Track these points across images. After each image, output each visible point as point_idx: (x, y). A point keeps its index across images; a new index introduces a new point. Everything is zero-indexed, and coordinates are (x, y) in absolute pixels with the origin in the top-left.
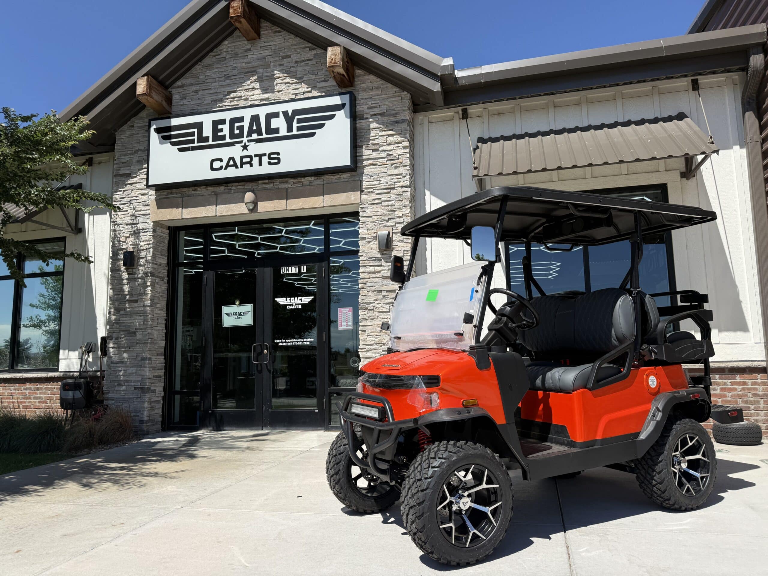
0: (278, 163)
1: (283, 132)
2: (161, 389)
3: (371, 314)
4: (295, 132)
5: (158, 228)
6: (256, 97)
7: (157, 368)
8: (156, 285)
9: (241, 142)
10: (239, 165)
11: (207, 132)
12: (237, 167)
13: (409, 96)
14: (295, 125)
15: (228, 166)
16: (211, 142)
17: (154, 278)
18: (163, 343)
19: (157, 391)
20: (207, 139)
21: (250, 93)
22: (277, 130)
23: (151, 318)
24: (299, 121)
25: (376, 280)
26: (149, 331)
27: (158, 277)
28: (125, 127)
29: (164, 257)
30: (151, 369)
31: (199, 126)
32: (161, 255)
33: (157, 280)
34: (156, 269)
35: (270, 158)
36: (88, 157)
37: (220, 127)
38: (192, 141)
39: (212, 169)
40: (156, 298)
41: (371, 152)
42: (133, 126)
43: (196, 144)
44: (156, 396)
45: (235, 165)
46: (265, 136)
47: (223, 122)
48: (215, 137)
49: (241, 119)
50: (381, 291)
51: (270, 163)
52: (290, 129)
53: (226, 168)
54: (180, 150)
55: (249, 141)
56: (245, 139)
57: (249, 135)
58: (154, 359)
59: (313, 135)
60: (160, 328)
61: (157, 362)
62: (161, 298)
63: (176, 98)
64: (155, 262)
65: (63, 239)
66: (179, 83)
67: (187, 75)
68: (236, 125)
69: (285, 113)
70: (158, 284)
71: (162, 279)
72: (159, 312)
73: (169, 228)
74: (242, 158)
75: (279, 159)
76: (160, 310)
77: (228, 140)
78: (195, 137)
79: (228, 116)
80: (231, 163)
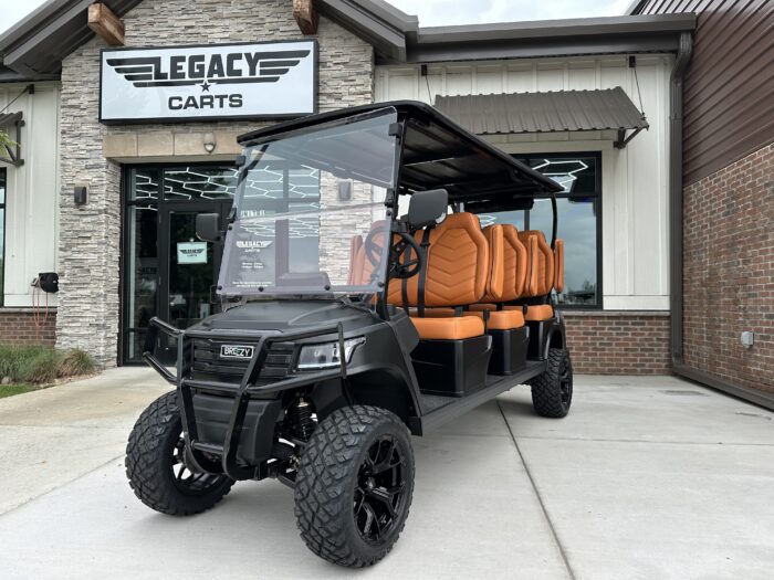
0: (240, 105)
4: (258, 75)
5: (111, 164)
6: (216, 36)
7: (112, 305)
8: (109, 223)
9: (202, 81)
10: (199, 105)
11: (166, 68)
12: (197, 107)
13: (371, 48)
14: (258, 68)
15: (187, 105)
16: (169, 80)
17: (108, 216)
18: (117, 281)
19: (112, 327)
20: (165, 76)
22: (239, 72)
24: (262, 65)
27: (111, 214)
28: (73, 55)
29: (117, 194)
30: (106, 306)
31: (157, 61)
32: (114, 192)
33: (111, 217)
34: (109, 207)
35: (231, 100)
36: (29, 84)
37: (179, 64)
38: (149, 77)
39: (171, 107)
41: (333, 101)
42: (81, 55)
43: (153, 80)
44: (112, 332)
45: (195, 105)
46: (226, 77)
47: (182, 59)
48: (174, 73)
49: (201, 58)
51: (231, 106)
52: (252, 72)
53: (185, 108)
54: (137, 85)
55: (210, 81)
56: (206, 79)
57: (210, 75)
58: (108, 296)
59: (276, 79)
60: (114, 266)
61: (113, 299)
62: (114, 236)
63: (129, 28)
64: (108, 199)
65: (5, 170)
66: (132, 12)
67: (139, 5)
68: (196, 63)
69: (248, 56)
71: (115, 216)
72: (113, 250)
73: (122, 165)
74: (202, 98)
75: (241, 102)
76: (114, 247)
77: (187, 78)
78: (153, 73)
79: (188, 53)
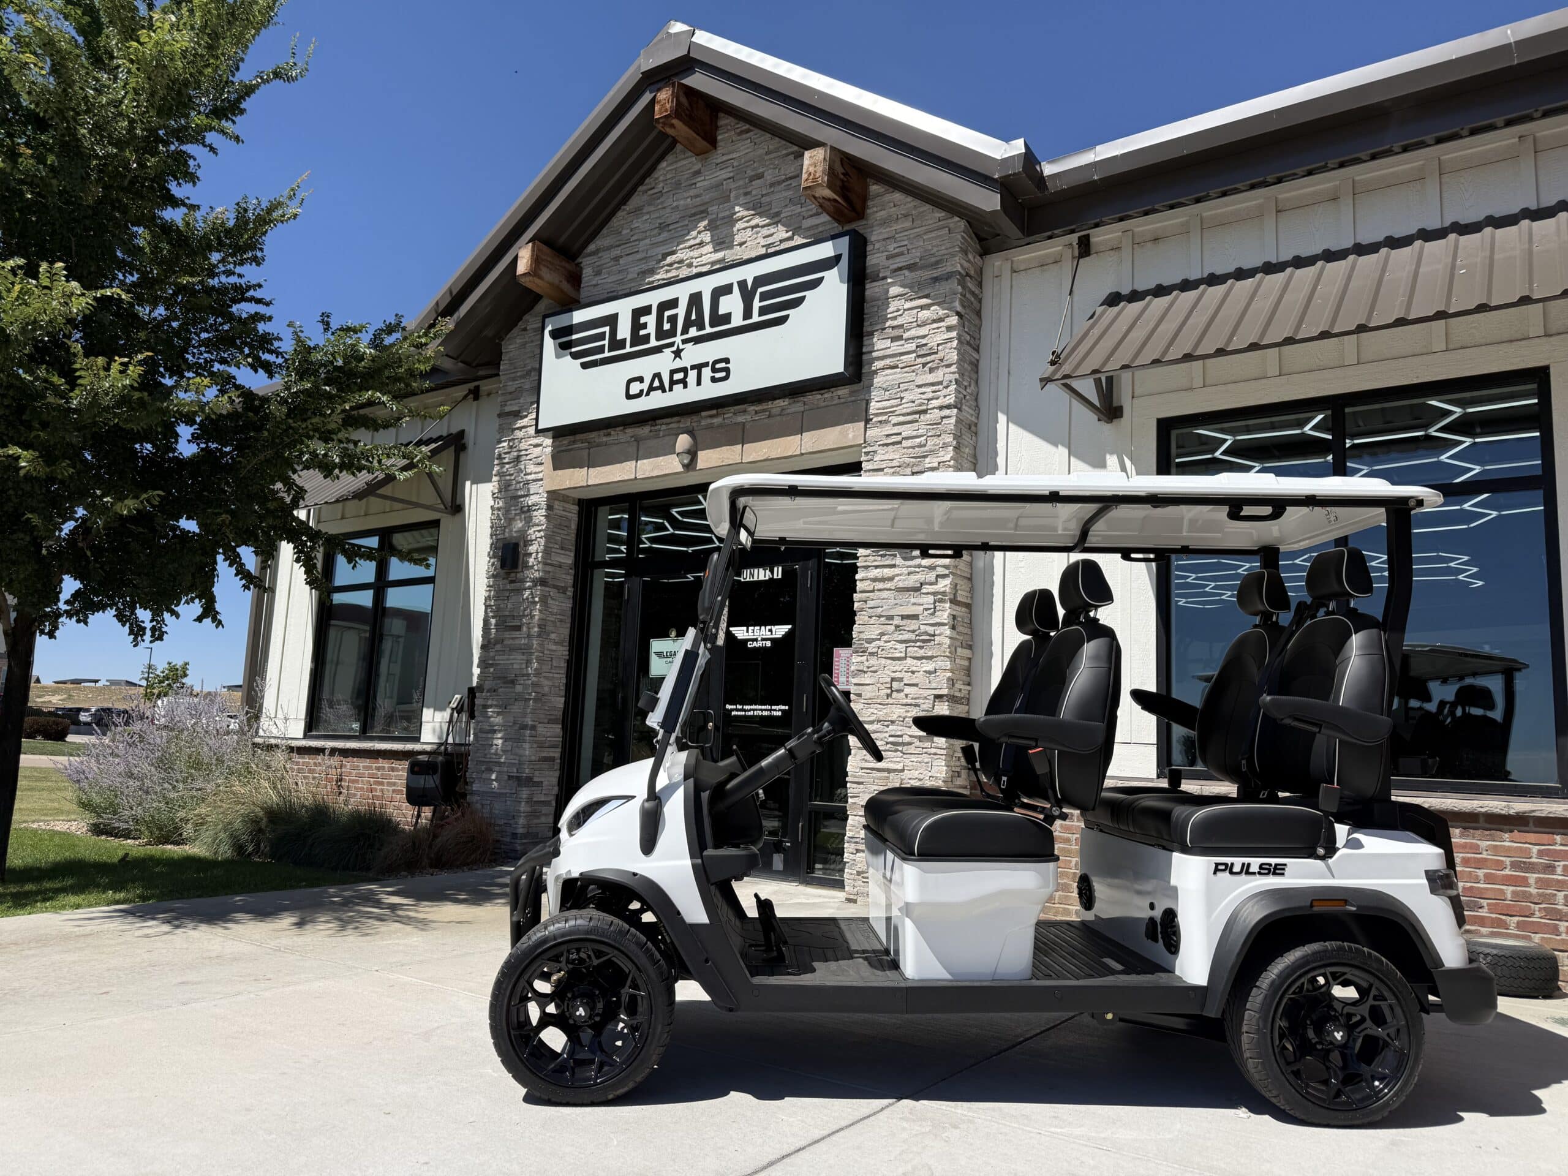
0: (726, 378)
1: (737, 321)
2: (555, 781)
3: (873, 661)
4: (756, 318)
5: (557, 503)
6: (704, 259)
7: (547, 745)
8: (550, 601)
9: (672, 345)
10: (667, 387)
11: (624, 331)
12: (664, 391)
13: (964, 224)
14: (757, 304)
15: (651, 389)
16: (628, 349)
17: (547, 589)
18: (560, 702)
19: (545, 783)
20: (622, 344)
21: (695, 253)
22: (727, 318)
23: (537, 657)
24: (764, 297)
25: (885, 594)
26: (534, 679)
27: (555, 587)
28: (515, 331)
29: (567, 553)
30: (535, 745)
31: (612, 320)
32: (562, 548)
33: (553, 592)
34: (551, 574)
35: (714, 370)
36: (472, 385)
37: (643, 320)
38: (601, 349)
39: (629, 397)
40: (549, 623)
41: (888, 343)
42: (525, 329)
43: (607, 354)
44: (544, 792)
45: (662, 388)
46: (708, 330)
47: (646, 310)
48: (637, 339)
49: (673, 303)
50: (891, 618)
51: (714, 380)
52: (747, 314)
53: (648, 394)
54: (585, 366)
55: (684, 342)
56: (678, 339)
57: (685, 331)
58: (541, 729)
59: (782, 320)
60: (556, 675)
61: (549, 734)
62: (558, 624)
63: (587, 272)
64: (549, 561)
65: (436, 524)
66: (592, 247)
67: (604, 231)
68: (667, 313)
69: (742, 284)
70: (553, 599)
71: (563, 590)
72: (554, 648)
73: (581, 503)
74: (673, 372)
75: (727, 370)
76: (556, 643)
77: (653, 343)
78: (606, 342)
79: (653, 299)
80: (656, 383)
